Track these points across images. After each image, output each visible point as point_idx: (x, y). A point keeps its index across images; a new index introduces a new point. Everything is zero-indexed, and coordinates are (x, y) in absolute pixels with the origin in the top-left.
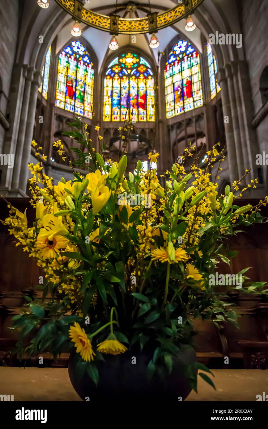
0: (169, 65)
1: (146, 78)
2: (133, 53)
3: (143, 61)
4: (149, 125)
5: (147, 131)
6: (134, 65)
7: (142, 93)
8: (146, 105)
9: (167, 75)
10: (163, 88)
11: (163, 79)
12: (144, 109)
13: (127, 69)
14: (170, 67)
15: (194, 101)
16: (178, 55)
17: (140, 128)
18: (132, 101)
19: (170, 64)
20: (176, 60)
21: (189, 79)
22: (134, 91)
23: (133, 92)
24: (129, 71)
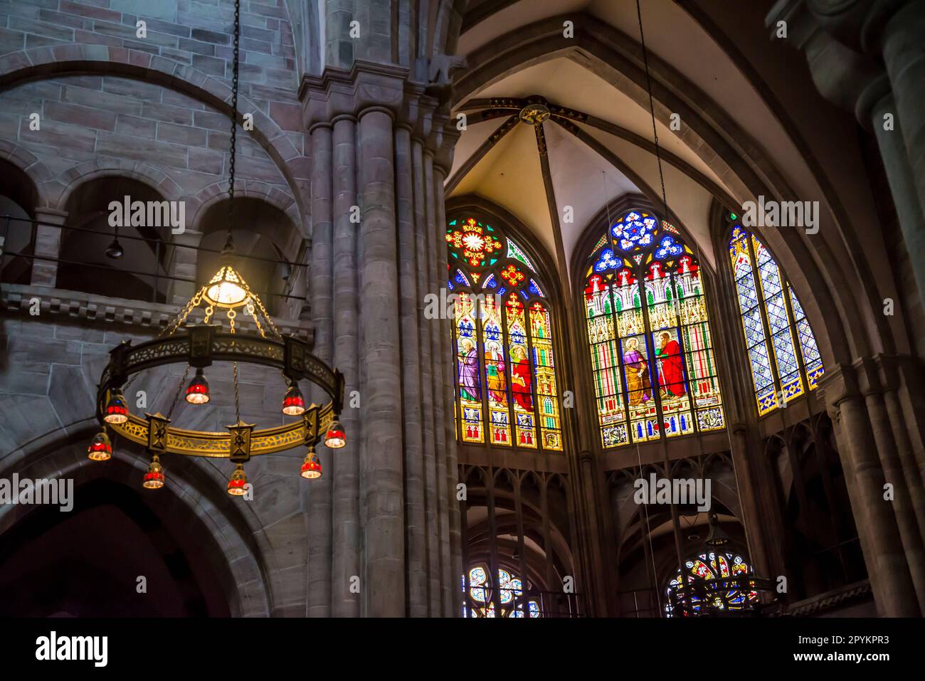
0: (596, 279)
1: (526, 307)
2: (482, 220)
3: (514, 252)
4: (548, 463)
5: (544, 484)
6: (487, 259)
7: (518, 354)
8: (535, 395)
9: (593, 306)
10: (584, 348)
11: (581, 320)
12: (529, 410)
13: (469, 270)
14: (601, 285)
15: (694, 409)
16: (629, 254)
17: (521, 472)
18: (493, 380)
19: (602, 275)
20: (623, 268)
21: (674, 337)
22: (493, 344)
23: (494, 348)
24: (475, 277)
